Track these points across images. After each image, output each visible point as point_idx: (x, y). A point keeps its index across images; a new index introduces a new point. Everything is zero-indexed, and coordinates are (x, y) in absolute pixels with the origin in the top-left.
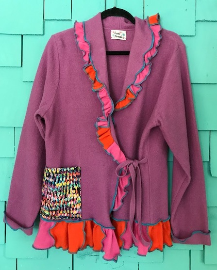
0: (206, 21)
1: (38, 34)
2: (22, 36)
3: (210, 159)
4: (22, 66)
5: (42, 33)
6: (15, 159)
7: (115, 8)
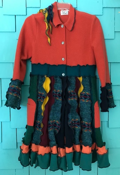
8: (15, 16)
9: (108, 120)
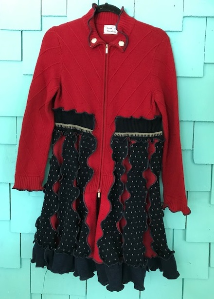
0: (193, 17)
1: (36, 30)
2: (22, 32)
3: (193, 147)
4: (22, 60)
5: (40, 29)
6: (17, 146)
7: (106, 4)
8: (20, 31)
9: (186, 228)
